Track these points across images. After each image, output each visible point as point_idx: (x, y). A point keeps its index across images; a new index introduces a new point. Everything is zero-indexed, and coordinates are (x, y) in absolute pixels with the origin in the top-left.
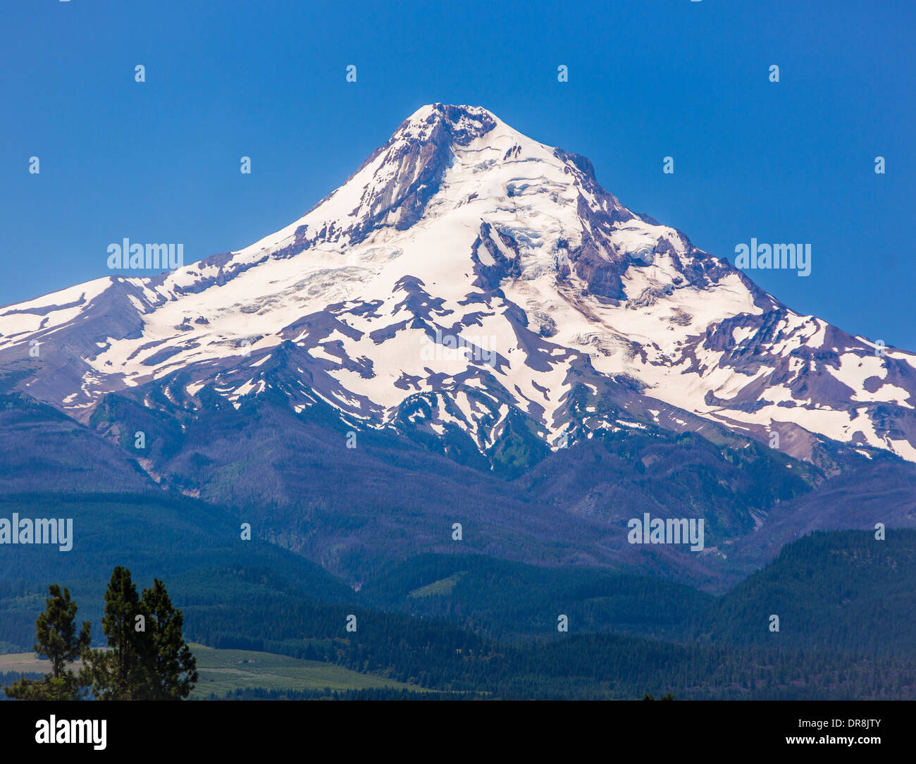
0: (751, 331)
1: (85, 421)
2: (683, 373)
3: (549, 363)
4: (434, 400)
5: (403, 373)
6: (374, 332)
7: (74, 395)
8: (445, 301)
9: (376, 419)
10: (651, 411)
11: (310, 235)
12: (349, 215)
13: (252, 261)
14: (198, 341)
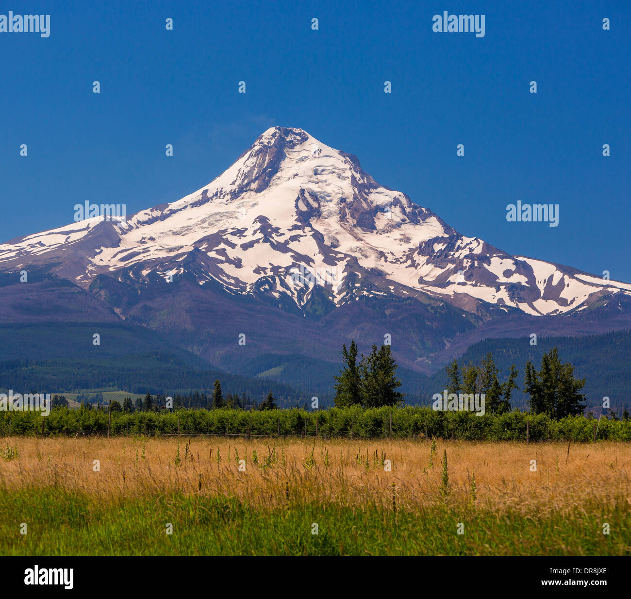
0: (443, 245)
1: (87, 288)
2: (406, 267)
3: (336, 261)
4: (274, 279)
5: (258, 266)
6: (243, 244)
7: (82, 276)
8: (280, 229)
9: (243, 289)
10: (390, 287)
11: (209, 195)
12: (231, 185)
13: (179, 208)
14: (149, 249)
